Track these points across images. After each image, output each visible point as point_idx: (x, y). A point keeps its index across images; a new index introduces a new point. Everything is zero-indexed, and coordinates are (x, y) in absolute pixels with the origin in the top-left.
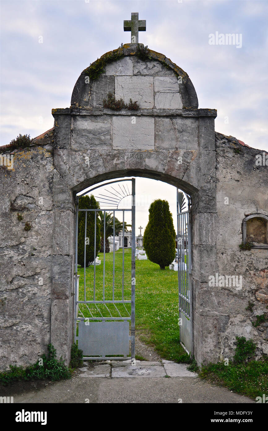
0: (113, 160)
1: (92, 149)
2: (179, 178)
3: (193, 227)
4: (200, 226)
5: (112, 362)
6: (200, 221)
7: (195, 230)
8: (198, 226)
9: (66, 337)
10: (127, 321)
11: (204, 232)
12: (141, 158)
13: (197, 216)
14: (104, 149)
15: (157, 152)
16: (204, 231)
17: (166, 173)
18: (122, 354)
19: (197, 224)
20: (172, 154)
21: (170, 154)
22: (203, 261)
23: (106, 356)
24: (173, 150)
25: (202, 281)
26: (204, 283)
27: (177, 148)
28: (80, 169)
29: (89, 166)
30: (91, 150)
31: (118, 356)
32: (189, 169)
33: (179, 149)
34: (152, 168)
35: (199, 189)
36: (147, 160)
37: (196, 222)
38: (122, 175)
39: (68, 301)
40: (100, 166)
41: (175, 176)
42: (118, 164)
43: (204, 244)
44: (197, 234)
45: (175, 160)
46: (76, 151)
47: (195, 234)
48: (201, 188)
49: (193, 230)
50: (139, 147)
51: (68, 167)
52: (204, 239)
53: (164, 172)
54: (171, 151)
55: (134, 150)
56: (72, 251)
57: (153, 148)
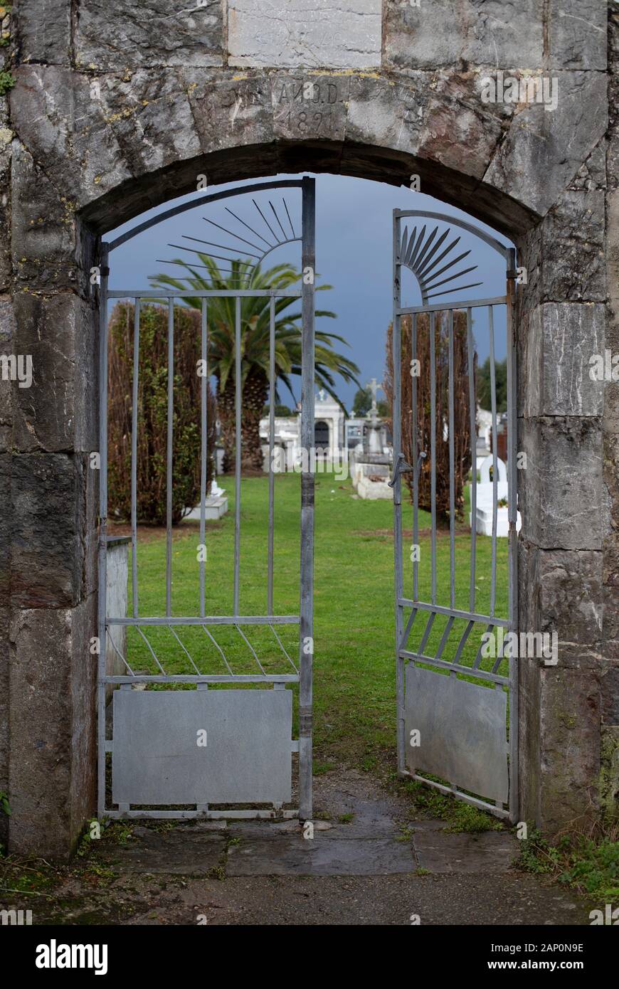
0: (230, 106)
1: (153, 64)
2: (469, 174)
3: (525, 356)
4: (545, 347)
5: (233, 827)
6: (546, 332)
7: (530, 364)
8: (538, 348)
9: (65, 737)
10: (282, 687)
11: (559, 372)
12: (332, 100)
13: (535, 314)
14: (197, 68)
15: (391, 75)
16: (559, 367)
17: (425, 157)
18: (268, 801)
19: (535, 341)
20: (448, 84)
21: (440, 83)
22: (554, 473)
23: (211, 807)
24: (451, 70)
25: (549, 547)
26: (556, 552)
27: (465, 65)
28: (107, 142)
29: (142, 130)
30: (149, 71)
31: (254, 806)
32: (509, 142)
33: (471, 68)
34: (372, 137)
35: (544, 213)
36: (352, 106)
37: (532, 334)
38: (265, 167)
39: (69, 612)
40: (182, 128)
41: (455, 168)
42: (248, 122)
43: (556, 412)
44: (534, 378)
45: (457, 107)
46: (92, 73)
47: (530, 380)
48: (553, 209)
49: (523, 367)
50: (326, 60)
51: (64, 132)
52: (560, 396)
53: (414, 151)
54: (444, 75)
55: (305, 71)
56: (83, 441)
57: (377, 61)
